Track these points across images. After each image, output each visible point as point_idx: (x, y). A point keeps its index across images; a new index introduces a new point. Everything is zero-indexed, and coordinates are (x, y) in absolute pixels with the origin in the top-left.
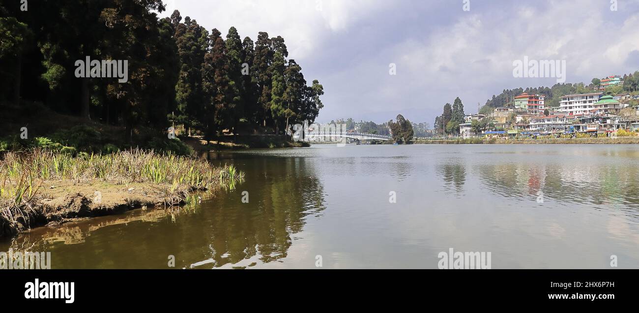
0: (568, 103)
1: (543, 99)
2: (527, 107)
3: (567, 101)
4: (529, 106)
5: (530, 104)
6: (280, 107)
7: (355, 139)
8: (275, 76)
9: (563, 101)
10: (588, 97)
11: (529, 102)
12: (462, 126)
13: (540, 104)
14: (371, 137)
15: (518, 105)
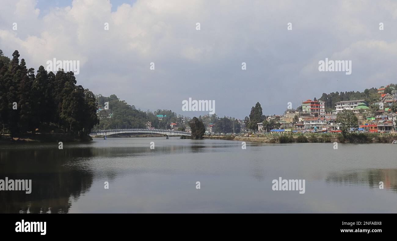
0: (341, 108)
1: (323, 104)
2: (310, 110)
3: (340, 106)
4: (312, 110)
5: (313, 108)
6: (66, 116)
7: (164, 135)
8: (65, 97)
9: (337, 106)
10: (354, 103)
11: (312, 106)
12: (259, 125)
13: (321, 108)
14: (178, 133)
15: (304, 109)
